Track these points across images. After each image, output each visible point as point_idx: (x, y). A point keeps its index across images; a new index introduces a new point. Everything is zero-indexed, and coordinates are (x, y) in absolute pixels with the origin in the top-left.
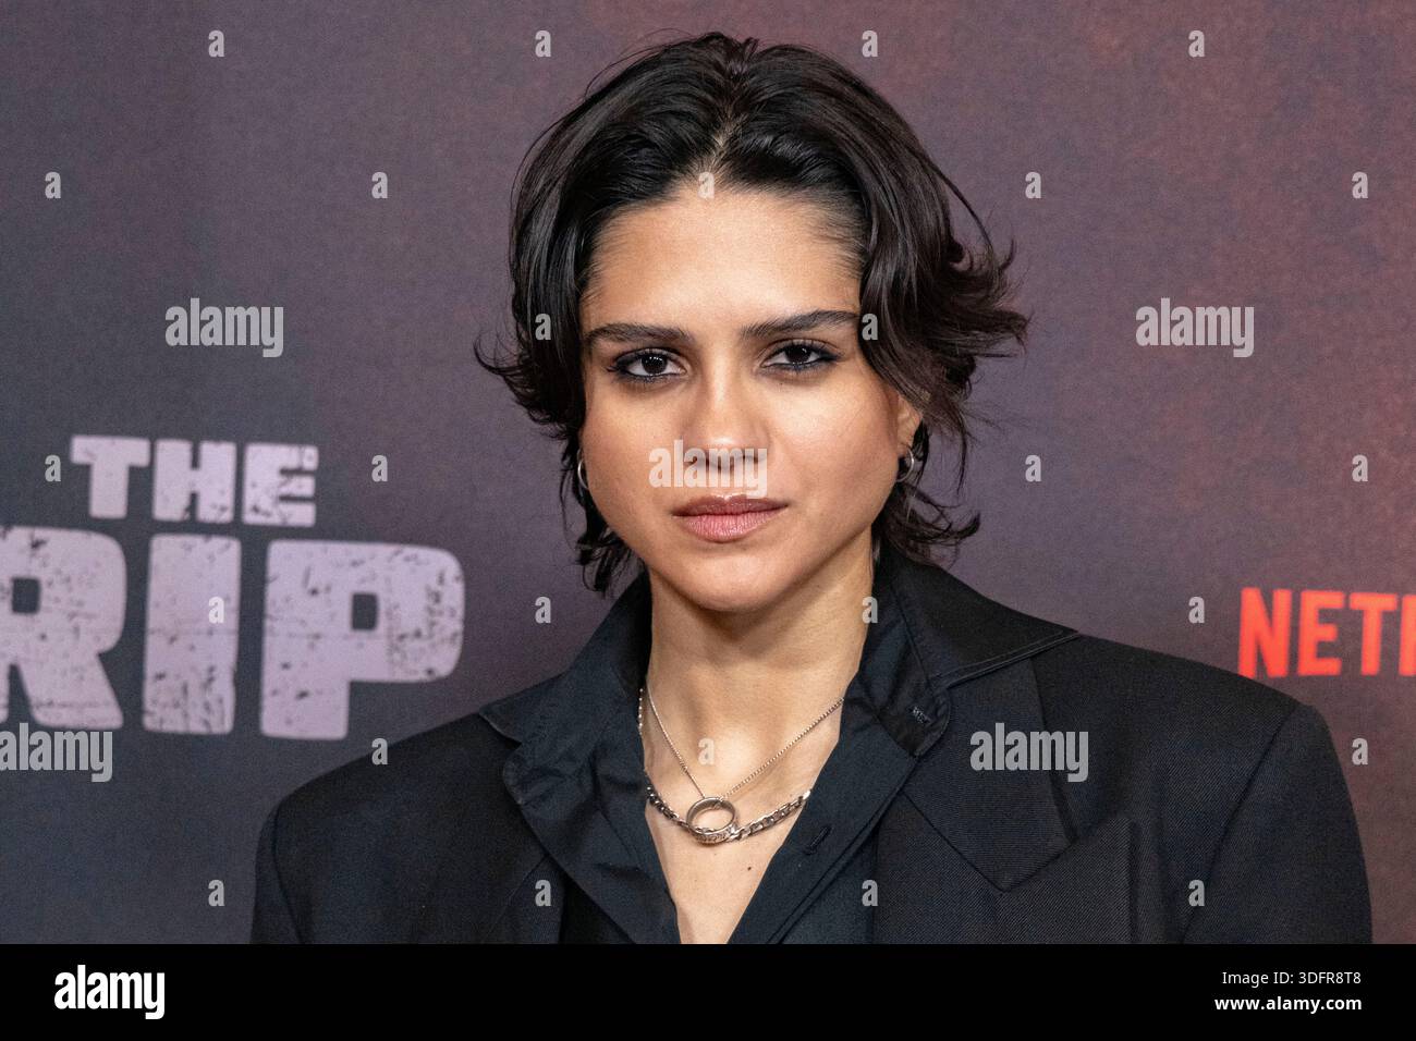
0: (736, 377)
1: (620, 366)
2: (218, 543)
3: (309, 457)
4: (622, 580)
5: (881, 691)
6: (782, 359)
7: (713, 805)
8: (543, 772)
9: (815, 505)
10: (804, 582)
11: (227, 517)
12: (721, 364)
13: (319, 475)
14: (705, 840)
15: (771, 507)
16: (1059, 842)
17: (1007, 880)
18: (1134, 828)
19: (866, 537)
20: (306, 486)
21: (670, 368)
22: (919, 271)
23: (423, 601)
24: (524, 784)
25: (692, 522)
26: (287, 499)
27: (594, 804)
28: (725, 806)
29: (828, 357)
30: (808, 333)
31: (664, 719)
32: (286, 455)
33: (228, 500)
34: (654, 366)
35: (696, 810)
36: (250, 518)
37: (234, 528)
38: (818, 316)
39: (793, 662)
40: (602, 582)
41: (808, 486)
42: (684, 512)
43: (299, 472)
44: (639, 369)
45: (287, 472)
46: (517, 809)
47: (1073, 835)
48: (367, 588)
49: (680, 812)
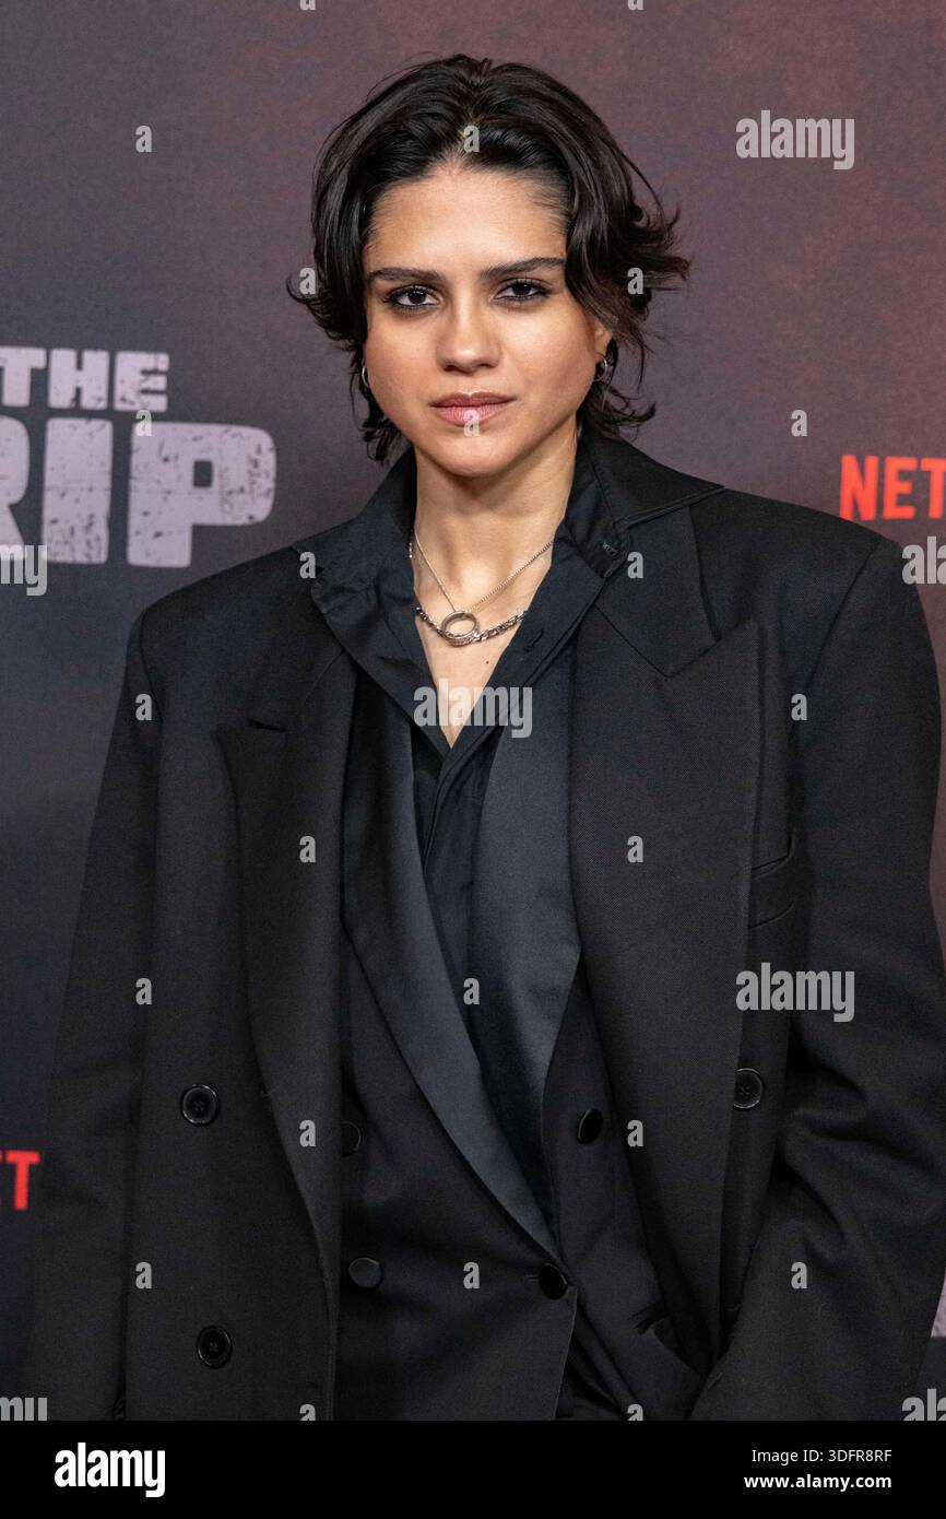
0: (476, 307)
1: (392, 299)
2: (96, 424)
3: (162, 361)
4: (395, 454)
5: (581, 529)
6: (510, 293)
7: (461, 616)
8: (340, 590)
9: (535, 399)
10: (526, 455)
11: (102, 405)
12: (465, 298)
13: (169, 374)
14: (455, 643)
15: (504, 400)
16: (709, 640)
17: (670, 669)
18: (762, 632)
19: (572, 420)
20: (160, 382)
21: (428, 300)
22: (610, 230)
23: (245, 467)
24: (325, 598)
25: (445, 412)
26: (146, 392)
27: (377, 614)
28: (470, 617)
29: (543, 292)
30: (529, 274)
31: (428, 555)
32: (146, 360)
33: (103, 393)
34: (417, 298)
35: (449, 621)
36: (119, 406)
37: (109, 413)
38: (536, 262)
39: (518, 513)
40: (381, 455)
41: (529, 384)
42: (439, 405)
43: (155, 372)
44: (405, 301)
45: (146, 373)
46: (320, 616)
47: (718, 636)
48: (204, 457)
49: (438, 622)
